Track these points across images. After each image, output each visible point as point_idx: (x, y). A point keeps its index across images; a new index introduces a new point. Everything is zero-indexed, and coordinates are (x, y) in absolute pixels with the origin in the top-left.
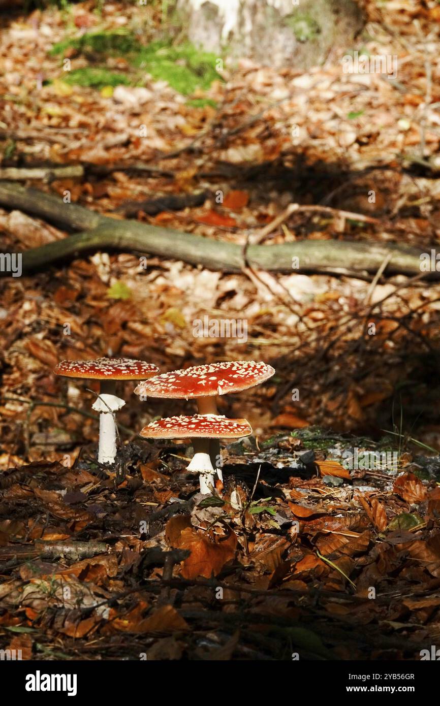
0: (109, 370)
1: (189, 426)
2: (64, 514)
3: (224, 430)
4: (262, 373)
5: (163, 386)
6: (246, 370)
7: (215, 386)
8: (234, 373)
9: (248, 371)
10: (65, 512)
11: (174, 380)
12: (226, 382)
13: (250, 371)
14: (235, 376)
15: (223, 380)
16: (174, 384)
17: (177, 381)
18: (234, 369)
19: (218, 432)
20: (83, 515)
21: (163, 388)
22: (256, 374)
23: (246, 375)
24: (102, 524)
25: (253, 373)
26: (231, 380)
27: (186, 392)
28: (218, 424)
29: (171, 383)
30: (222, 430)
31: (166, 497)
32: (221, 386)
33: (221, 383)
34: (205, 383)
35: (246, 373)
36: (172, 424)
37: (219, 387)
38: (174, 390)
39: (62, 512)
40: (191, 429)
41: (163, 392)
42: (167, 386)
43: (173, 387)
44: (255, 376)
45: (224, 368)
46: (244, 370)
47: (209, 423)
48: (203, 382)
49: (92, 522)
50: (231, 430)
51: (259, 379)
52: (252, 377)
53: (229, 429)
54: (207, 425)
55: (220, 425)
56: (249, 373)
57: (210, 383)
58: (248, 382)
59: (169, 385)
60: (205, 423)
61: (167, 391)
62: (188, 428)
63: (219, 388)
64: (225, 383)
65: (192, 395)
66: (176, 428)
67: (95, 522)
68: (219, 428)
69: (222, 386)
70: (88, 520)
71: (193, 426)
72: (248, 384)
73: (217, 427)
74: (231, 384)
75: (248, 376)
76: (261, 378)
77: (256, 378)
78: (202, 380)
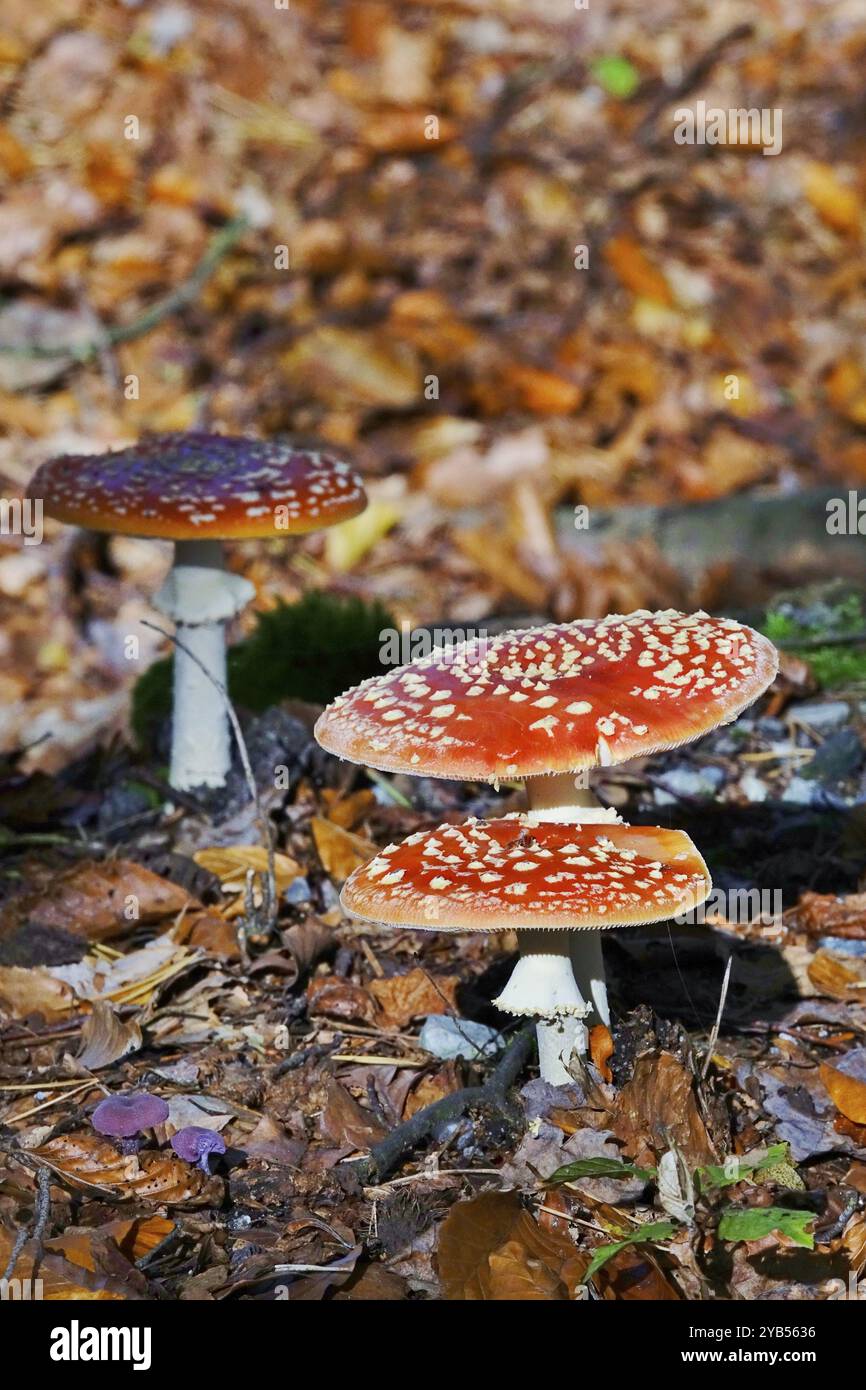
0: (204, 508)
1: (508, 890)
2: (97, 1173)
3: (623, 897)
4: (740, 676)
5: (416, 733)
6: (687, 666)
7: (587, 739)
8: (647, 678)
9: (692, 673)
10: (101, 1167)
11: (449, 710)
12: (625, 720)
13: (700, 672)
14: (652, 694)
15: (614, 715)
16: (451, 726)
17: (461, 717)
18: (646, 660)
19: (602, 909)
20: (159, 1175)
21: (417, 741)
22: (719, 682)
23: (687, 688)
24: (222, 1192)
25: (710, 682)
26: (641, 712)
27: (491, 760)
28: (599, 876)
29: (441, 722)
30: (617, 899)
31: (408, 993)
32: (607, 738)
33: (606, 727)
34: (554, 729)
35: (685, 680)
36: (448, 875)
37: (601, 740)
38: (455, 753)
39: (92, 1167)
40: (513, 899)
41: (415, 758)
42: (427, 736)
43: (448, 740)
44: (716, 691)
45: (613, 658)
46: (677, 667)
47: (571, 876)
48: (547, 724)
49: (188, 1194)
50: (646, 895)
51: (730, 703)
52: (706, 695)
53: (639, 891)
54: (566, 885)
55: (607, 881)
56: (694, 680)
57: (570, 726)
58: (695, 716)
59: (436, 732)
60: (560, 876)
61: (428, 754)
62: (502, 896)
63: (602, 743)
64: (619, 727)
65: (512, 771)
66: (464, 894)
67: (199, 1193)
68: (606, 893)
69: (611, 739)
70: (179, 1188)
71: (520, 889)
72: (696, 724)
73: (598, 888)
74: (640, 730)
75: (692, 693)
76: (738, 699)
77: (721, 701)
78: (542, 713)
